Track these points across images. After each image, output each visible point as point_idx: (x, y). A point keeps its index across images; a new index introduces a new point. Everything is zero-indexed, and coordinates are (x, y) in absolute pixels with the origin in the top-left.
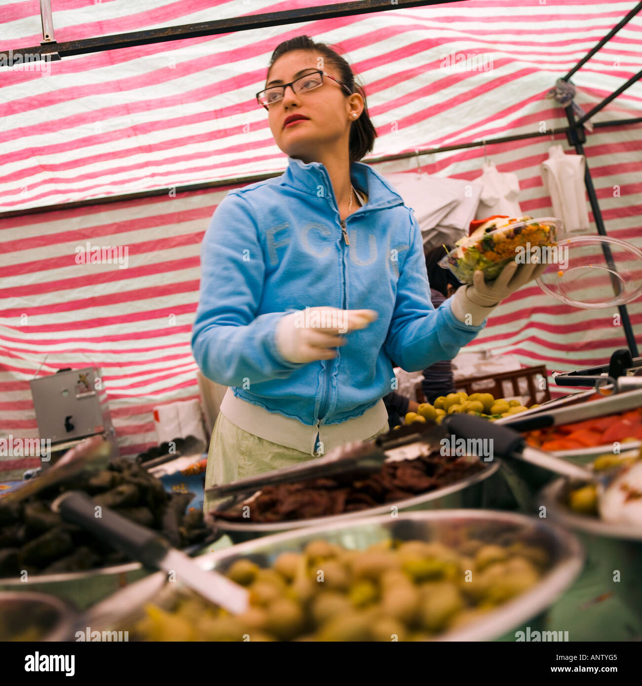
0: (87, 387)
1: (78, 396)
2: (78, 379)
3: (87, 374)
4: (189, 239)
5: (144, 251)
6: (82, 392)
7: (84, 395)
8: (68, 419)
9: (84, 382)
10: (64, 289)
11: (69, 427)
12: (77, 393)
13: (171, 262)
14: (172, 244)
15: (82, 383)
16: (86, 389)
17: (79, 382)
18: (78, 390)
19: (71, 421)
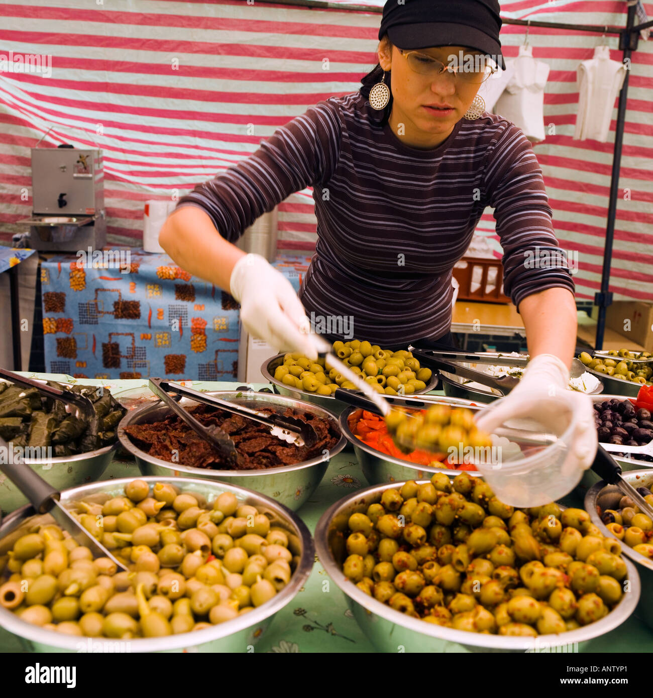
0: (85, 168)
1: (75, 175)
2: (78, 159)
3: (87, 156)
4: (212, 48)
5: (166, 50)
6: (80, 172)
7: (81, 175)
8: (62, 195)
9: (83, 163)
10: (80, 68)
11: (62, 203)
12: (74, 173)
13: (190, 67)
14: (194, 50)
15: (81, 163)
16: (84, 170)
17: (78, 162)
18: (76, 170)
19: (64, 198)
